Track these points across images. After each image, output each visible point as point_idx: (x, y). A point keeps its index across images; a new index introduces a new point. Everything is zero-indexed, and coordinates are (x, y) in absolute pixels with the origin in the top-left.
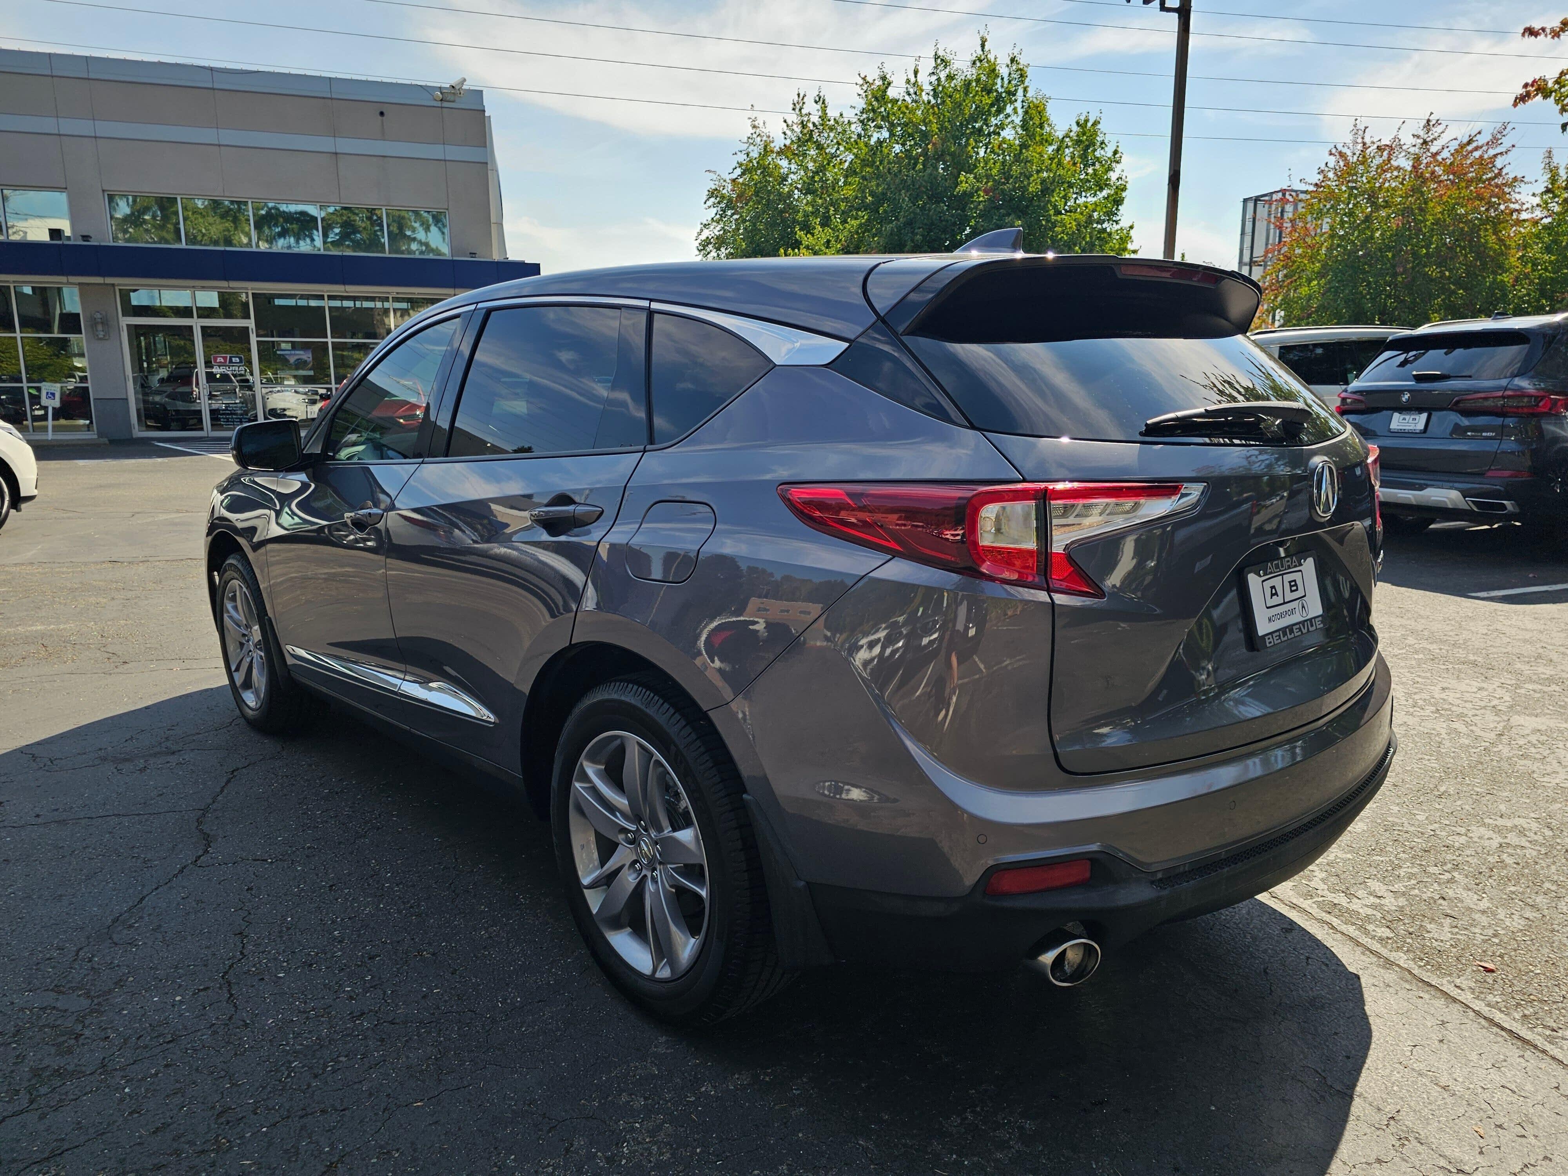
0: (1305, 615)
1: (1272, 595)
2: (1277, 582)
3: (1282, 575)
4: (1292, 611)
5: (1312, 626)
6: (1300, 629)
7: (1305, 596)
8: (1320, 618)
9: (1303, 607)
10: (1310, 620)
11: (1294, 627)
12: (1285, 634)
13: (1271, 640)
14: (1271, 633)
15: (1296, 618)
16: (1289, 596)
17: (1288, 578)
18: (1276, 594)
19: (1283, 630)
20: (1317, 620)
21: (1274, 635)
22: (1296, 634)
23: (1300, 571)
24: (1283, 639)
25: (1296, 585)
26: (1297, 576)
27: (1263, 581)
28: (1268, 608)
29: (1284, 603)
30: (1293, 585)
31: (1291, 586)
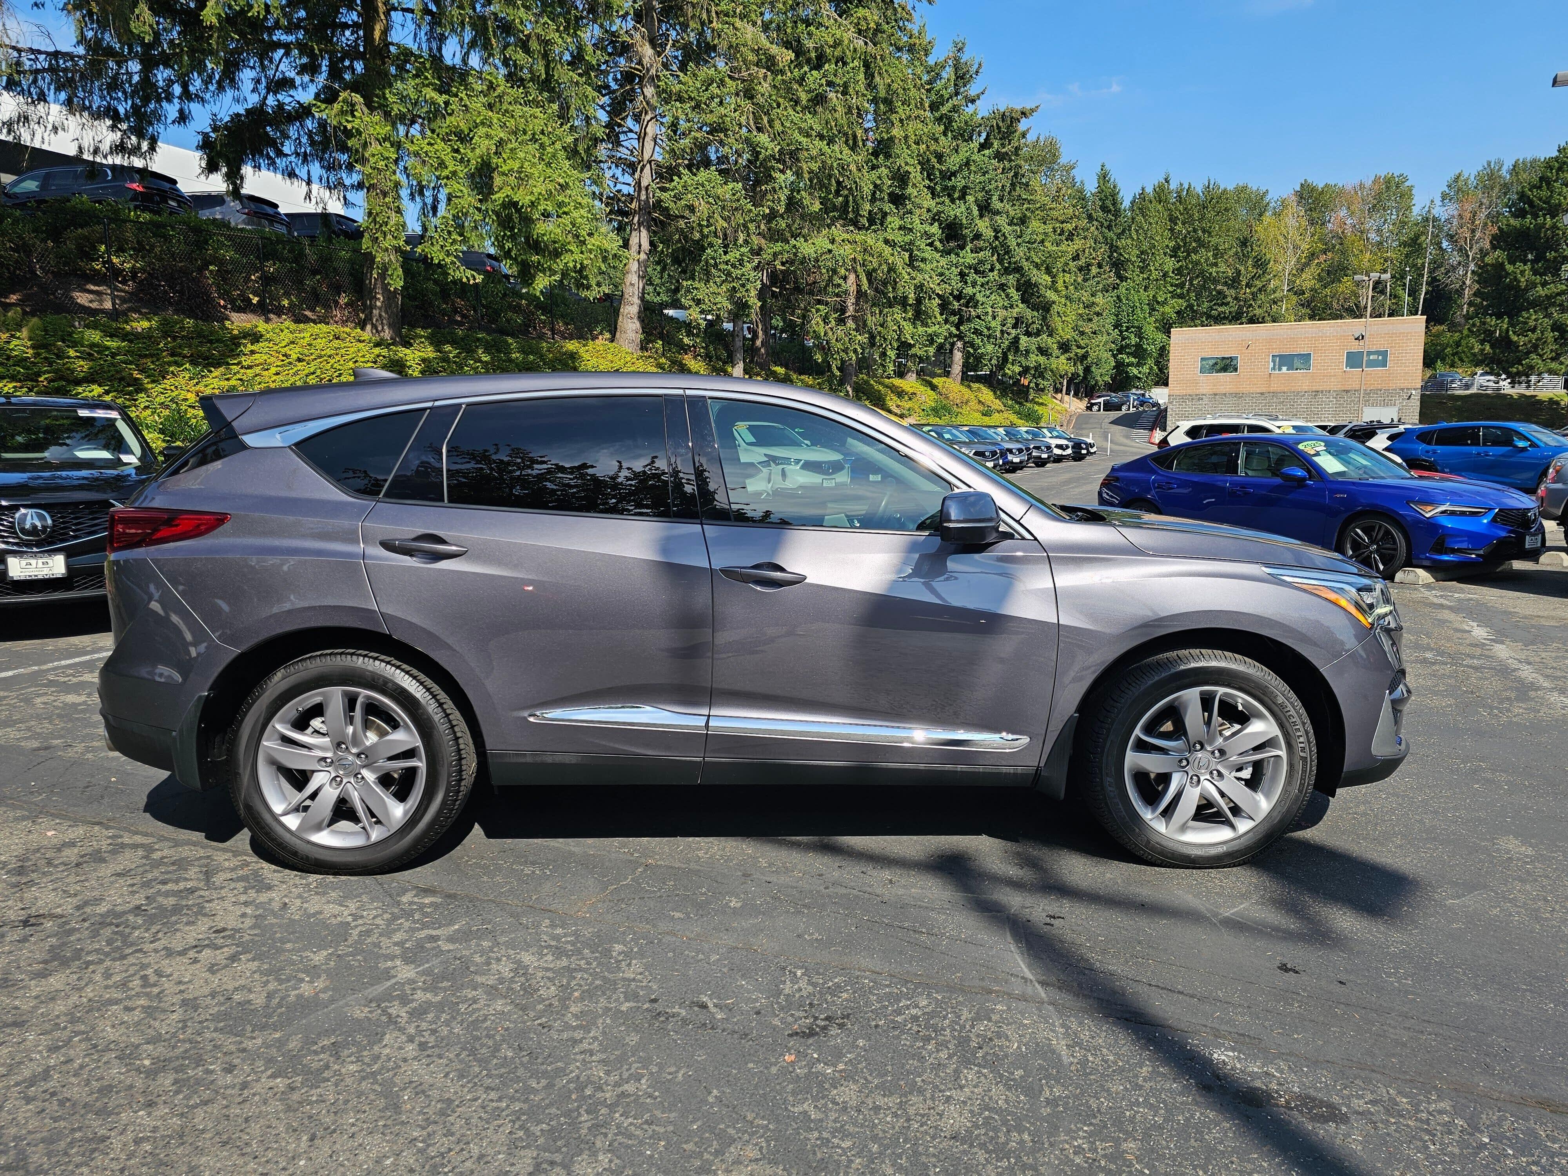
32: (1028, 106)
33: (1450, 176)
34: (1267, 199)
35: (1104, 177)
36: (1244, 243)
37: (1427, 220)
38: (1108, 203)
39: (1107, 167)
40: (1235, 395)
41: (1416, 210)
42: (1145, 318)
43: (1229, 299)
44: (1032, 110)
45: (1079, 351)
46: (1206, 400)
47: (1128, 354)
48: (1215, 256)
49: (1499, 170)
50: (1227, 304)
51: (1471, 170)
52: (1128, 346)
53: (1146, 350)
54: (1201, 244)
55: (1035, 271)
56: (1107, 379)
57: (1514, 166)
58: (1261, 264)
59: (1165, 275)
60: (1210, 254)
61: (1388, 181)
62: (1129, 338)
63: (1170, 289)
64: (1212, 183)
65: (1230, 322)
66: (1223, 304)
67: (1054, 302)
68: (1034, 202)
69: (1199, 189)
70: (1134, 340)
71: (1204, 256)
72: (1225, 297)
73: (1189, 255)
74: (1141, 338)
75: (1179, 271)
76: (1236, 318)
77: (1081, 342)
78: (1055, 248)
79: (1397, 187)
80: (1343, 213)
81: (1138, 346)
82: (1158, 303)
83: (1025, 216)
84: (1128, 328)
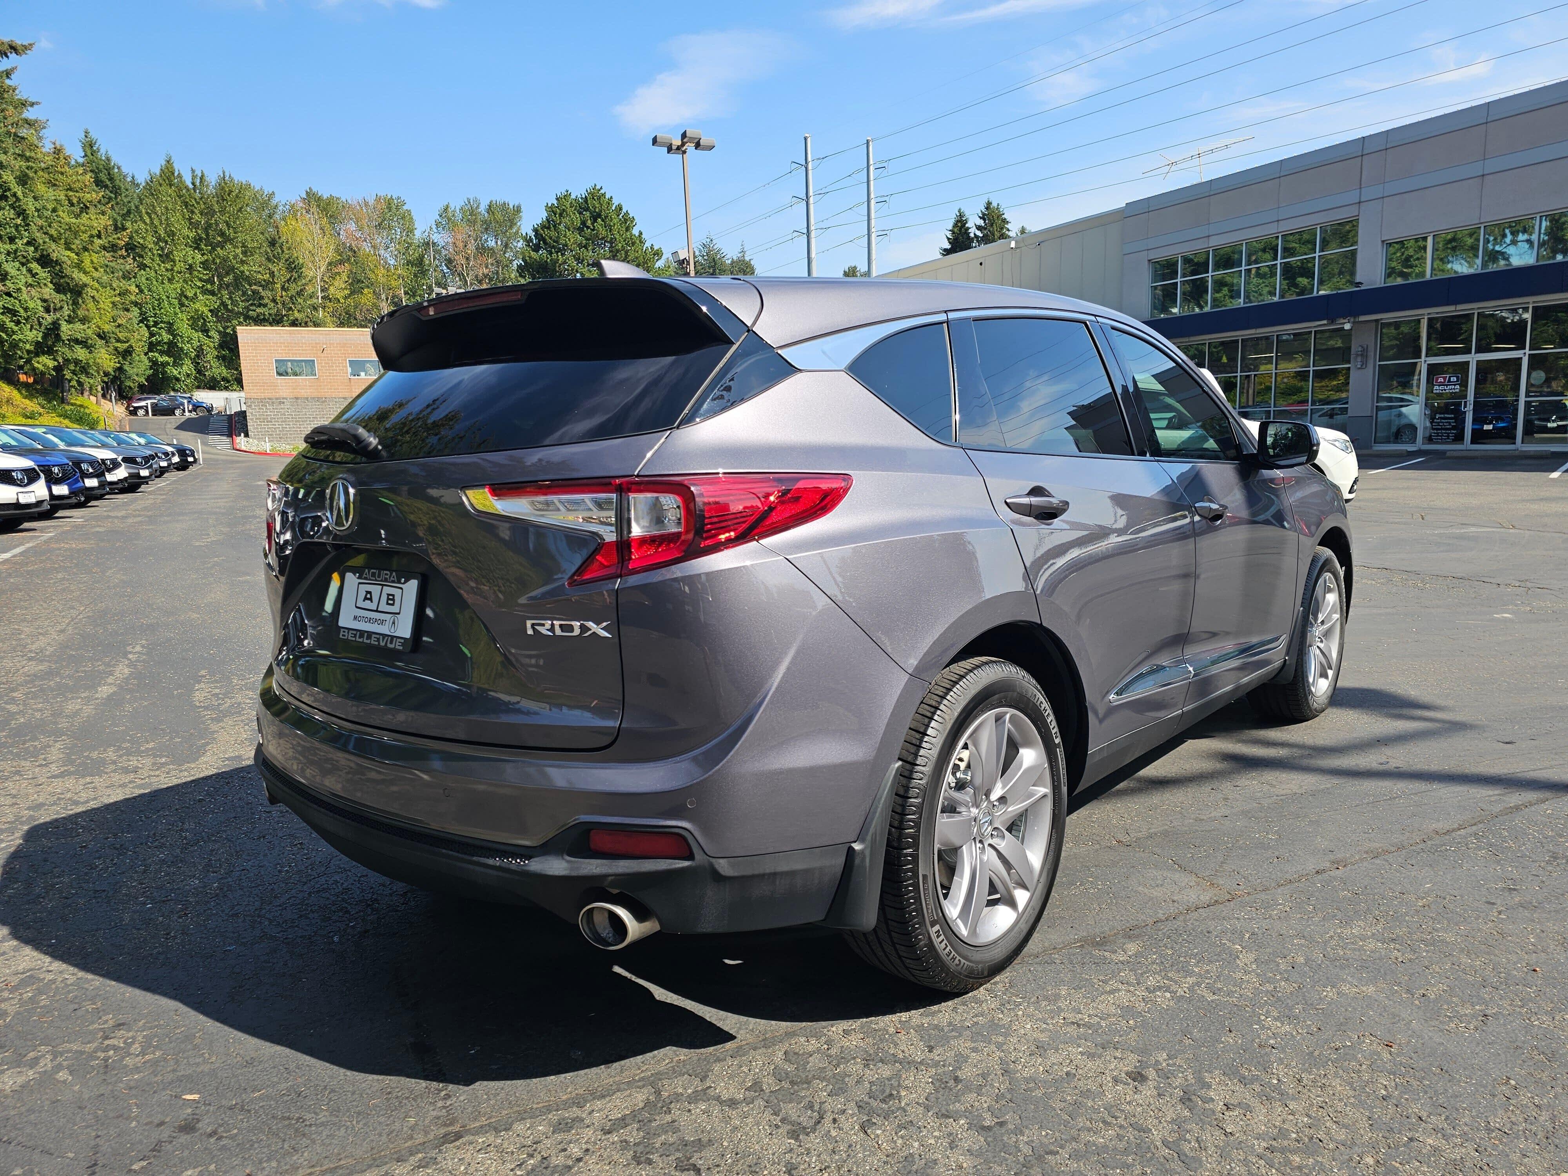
0: (392, 630)
1: (366, 599)
2: (375, 590)
3: (383, 585)
4: (382, 622)
5: (391, 643)
6: (378, 640)
7: (399, 614)
8: (402, 641)
9: (394, 623)
10: (392, 637)
11: (374, 636)
12: (361, 636)
13: (346, 634)
14: (349, 629)
15: (384, 629)
16: (383, 607)
17: (387, 590)
18: (371, 599)
19: (362, 633)
20: (399, 640)
21: (351, 632)
22: (373, 642)
23: (401, 588)
24: (358, 639)
25: (393, 600)
26: (397, 592)
27: (360, 583)
28: (357, 607)
29: (377, 611)
30: (391, 599)
31: (388, 599)
32: (19, 42)
33: (441, 206)
34: (274, 202)
35: (90, 146)
36: (273, 243)
37: (428, 244)
38: (103, 176)
39: (93, 135)
40: (318, 399)
41: (418, 234)
42: (176, 314)
43: (266, 301)
44: (26, 48)
45: (119, 345)
46: (287, 405)
47: (162, 353)
48: (244, 253)
49: (478, 207)
50: (265, 306)
51: (457, 204)
52: (159, 343)
53: (182, 349)
54: (227, 239)
55: (53, 246)
56: (142, 380)
57: (490, 206)
58: (293, 267)
59: (191, 268)
60: (239, 251)
61: (389, 203)
62: (160, 335)
63: (199, 284)
64: (227, 174)
65: (271, 325)
66: (260, 305)
67: (86, 285)
68: (35, 160)
69: (212, 179)
70: (166, 337)
71: (230, 252)
72: (262, 298)
73: (214, 249)
74: (174, 336)
75: (205, 265)
76: (277, 321)
77: (120, 335)
78: (74, 220)
79: (397, 209)
80: (352, 226)
81: (172, 344)
82: (186, 297)
83: (26, 175)
84: (156, 324)
